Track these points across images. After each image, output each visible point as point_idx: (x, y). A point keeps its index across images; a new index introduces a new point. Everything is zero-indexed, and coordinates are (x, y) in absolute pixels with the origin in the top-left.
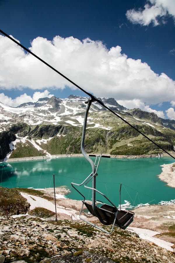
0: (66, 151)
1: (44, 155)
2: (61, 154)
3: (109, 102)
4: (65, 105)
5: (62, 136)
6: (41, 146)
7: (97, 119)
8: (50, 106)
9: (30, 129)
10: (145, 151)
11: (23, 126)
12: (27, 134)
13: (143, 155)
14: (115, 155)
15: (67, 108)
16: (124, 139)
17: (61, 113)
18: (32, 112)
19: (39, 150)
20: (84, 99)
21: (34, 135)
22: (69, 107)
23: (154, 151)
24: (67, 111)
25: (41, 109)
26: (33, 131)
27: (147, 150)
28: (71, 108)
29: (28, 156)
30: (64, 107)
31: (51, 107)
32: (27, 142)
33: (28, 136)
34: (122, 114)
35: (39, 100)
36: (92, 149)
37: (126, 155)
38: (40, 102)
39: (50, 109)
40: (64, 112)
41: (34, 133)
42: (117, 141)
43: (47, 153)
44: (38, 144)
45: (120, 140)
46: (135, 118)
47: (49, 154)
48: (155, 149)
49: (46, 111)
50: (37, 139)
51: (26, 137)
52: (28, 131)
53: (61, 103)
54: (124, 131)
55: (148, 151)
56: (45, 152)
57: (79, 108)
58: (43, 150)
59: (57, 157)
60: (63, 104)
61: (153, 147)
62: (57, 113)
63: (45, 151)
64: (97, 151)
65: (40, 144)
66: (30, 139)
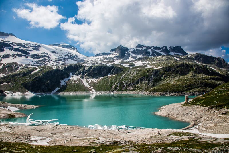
0: (111, 88)
1: (89, 91)
2: (105, 91)
3: (175, 51)
4: (130, 53)
5: (112, 76)
6: (89, 84)
7: (154, 63)
8: (116, 54)
9: (84, 69)
10: (186, 88)
11: (78, 66)
12: (81, 73)
13: (183, 93)
14: (153, 93)
15: (132, 55)
16: (169, 77)
17: (125, 60)
18: (100, 59)
19: (86, 87)
20: (150, 48)
21: (87, 75)
22: (133, 55)
23: (199, 89)
24: (131, 57)
25: (108, 57)
26: (86, 71)
27: (189, 88)
28: (135, 56)
29: (73, 91)
30: (129, 55)
31: (118, 55)
32: (79, 80)
33: (81, 75)
34: (181, 58)
35: (111, 51)
36: (135, 87)
37: (164, 92)
38: (111, 52)
39: (116, 57)
40: (128, 58)
41: (87, 72)
42: (162, 79)
43: (93, 89)
44: (87, 82)
45: (165, 78)
46: (196, 62)
47: (94, 91)
48: (201, 87)
49: (112, 58)
50: (89, 77)
51: (80, 76)
52: (82, 71)
53: (127, 51)
54: (171, 70)
55: (191, 89)
56: (90, 89)
57: (143, 55)
58: (90, 87)
59: (100, 94)
60: (129, 52)
61: (198, 85)
62: (121, 60)
63: (92, 88)
64: (140, 89)
65: (90, 82)
66: (82, 77)
